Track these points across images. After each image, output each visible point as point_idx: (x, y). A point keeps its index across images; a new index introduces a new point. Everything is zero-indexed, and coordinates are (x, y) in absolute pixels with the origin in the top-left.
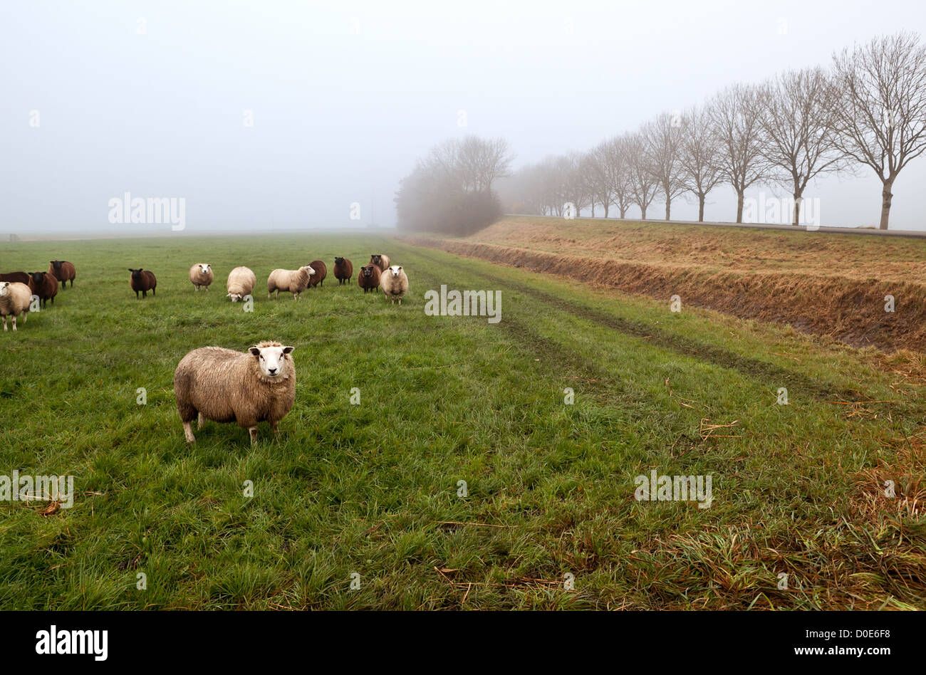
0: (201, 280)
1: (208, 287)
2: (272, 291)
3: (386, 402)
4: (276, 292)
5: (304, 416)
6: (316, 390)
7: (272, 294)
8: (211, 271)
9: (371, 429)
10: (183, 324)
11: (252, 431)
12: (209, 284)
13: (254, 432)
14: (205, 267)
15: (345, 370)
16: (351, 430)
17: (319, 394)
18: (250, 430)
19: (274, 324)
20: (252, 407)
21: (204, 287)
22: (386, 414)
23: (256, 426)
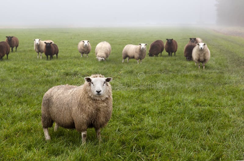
0: (83, 50)
1: (88, 54)
2: (125, 58)
3: (173, 126)
4: (127, 59)
5: (119, 130)
6: (132, 116)
7: (125, 60)
8: (89, 44)
9: (158, 142)
10: (67, 74)
11: (84, 135)
12: (88, 53)
13: (85, 136)
14: (86, 42)
15: (153, 106)
16: (145, 141)
17: (133, 119)
18: (83, 134)
19: (119, 77)
20: (85, 116)
21: (86, 54)
22: (171, 133)
23: (86, 132)
